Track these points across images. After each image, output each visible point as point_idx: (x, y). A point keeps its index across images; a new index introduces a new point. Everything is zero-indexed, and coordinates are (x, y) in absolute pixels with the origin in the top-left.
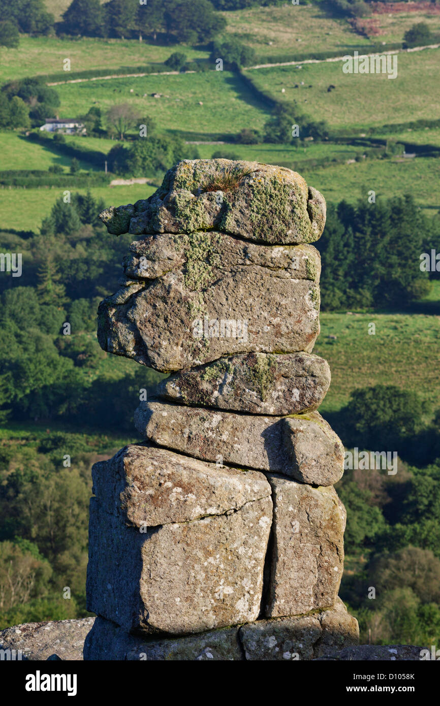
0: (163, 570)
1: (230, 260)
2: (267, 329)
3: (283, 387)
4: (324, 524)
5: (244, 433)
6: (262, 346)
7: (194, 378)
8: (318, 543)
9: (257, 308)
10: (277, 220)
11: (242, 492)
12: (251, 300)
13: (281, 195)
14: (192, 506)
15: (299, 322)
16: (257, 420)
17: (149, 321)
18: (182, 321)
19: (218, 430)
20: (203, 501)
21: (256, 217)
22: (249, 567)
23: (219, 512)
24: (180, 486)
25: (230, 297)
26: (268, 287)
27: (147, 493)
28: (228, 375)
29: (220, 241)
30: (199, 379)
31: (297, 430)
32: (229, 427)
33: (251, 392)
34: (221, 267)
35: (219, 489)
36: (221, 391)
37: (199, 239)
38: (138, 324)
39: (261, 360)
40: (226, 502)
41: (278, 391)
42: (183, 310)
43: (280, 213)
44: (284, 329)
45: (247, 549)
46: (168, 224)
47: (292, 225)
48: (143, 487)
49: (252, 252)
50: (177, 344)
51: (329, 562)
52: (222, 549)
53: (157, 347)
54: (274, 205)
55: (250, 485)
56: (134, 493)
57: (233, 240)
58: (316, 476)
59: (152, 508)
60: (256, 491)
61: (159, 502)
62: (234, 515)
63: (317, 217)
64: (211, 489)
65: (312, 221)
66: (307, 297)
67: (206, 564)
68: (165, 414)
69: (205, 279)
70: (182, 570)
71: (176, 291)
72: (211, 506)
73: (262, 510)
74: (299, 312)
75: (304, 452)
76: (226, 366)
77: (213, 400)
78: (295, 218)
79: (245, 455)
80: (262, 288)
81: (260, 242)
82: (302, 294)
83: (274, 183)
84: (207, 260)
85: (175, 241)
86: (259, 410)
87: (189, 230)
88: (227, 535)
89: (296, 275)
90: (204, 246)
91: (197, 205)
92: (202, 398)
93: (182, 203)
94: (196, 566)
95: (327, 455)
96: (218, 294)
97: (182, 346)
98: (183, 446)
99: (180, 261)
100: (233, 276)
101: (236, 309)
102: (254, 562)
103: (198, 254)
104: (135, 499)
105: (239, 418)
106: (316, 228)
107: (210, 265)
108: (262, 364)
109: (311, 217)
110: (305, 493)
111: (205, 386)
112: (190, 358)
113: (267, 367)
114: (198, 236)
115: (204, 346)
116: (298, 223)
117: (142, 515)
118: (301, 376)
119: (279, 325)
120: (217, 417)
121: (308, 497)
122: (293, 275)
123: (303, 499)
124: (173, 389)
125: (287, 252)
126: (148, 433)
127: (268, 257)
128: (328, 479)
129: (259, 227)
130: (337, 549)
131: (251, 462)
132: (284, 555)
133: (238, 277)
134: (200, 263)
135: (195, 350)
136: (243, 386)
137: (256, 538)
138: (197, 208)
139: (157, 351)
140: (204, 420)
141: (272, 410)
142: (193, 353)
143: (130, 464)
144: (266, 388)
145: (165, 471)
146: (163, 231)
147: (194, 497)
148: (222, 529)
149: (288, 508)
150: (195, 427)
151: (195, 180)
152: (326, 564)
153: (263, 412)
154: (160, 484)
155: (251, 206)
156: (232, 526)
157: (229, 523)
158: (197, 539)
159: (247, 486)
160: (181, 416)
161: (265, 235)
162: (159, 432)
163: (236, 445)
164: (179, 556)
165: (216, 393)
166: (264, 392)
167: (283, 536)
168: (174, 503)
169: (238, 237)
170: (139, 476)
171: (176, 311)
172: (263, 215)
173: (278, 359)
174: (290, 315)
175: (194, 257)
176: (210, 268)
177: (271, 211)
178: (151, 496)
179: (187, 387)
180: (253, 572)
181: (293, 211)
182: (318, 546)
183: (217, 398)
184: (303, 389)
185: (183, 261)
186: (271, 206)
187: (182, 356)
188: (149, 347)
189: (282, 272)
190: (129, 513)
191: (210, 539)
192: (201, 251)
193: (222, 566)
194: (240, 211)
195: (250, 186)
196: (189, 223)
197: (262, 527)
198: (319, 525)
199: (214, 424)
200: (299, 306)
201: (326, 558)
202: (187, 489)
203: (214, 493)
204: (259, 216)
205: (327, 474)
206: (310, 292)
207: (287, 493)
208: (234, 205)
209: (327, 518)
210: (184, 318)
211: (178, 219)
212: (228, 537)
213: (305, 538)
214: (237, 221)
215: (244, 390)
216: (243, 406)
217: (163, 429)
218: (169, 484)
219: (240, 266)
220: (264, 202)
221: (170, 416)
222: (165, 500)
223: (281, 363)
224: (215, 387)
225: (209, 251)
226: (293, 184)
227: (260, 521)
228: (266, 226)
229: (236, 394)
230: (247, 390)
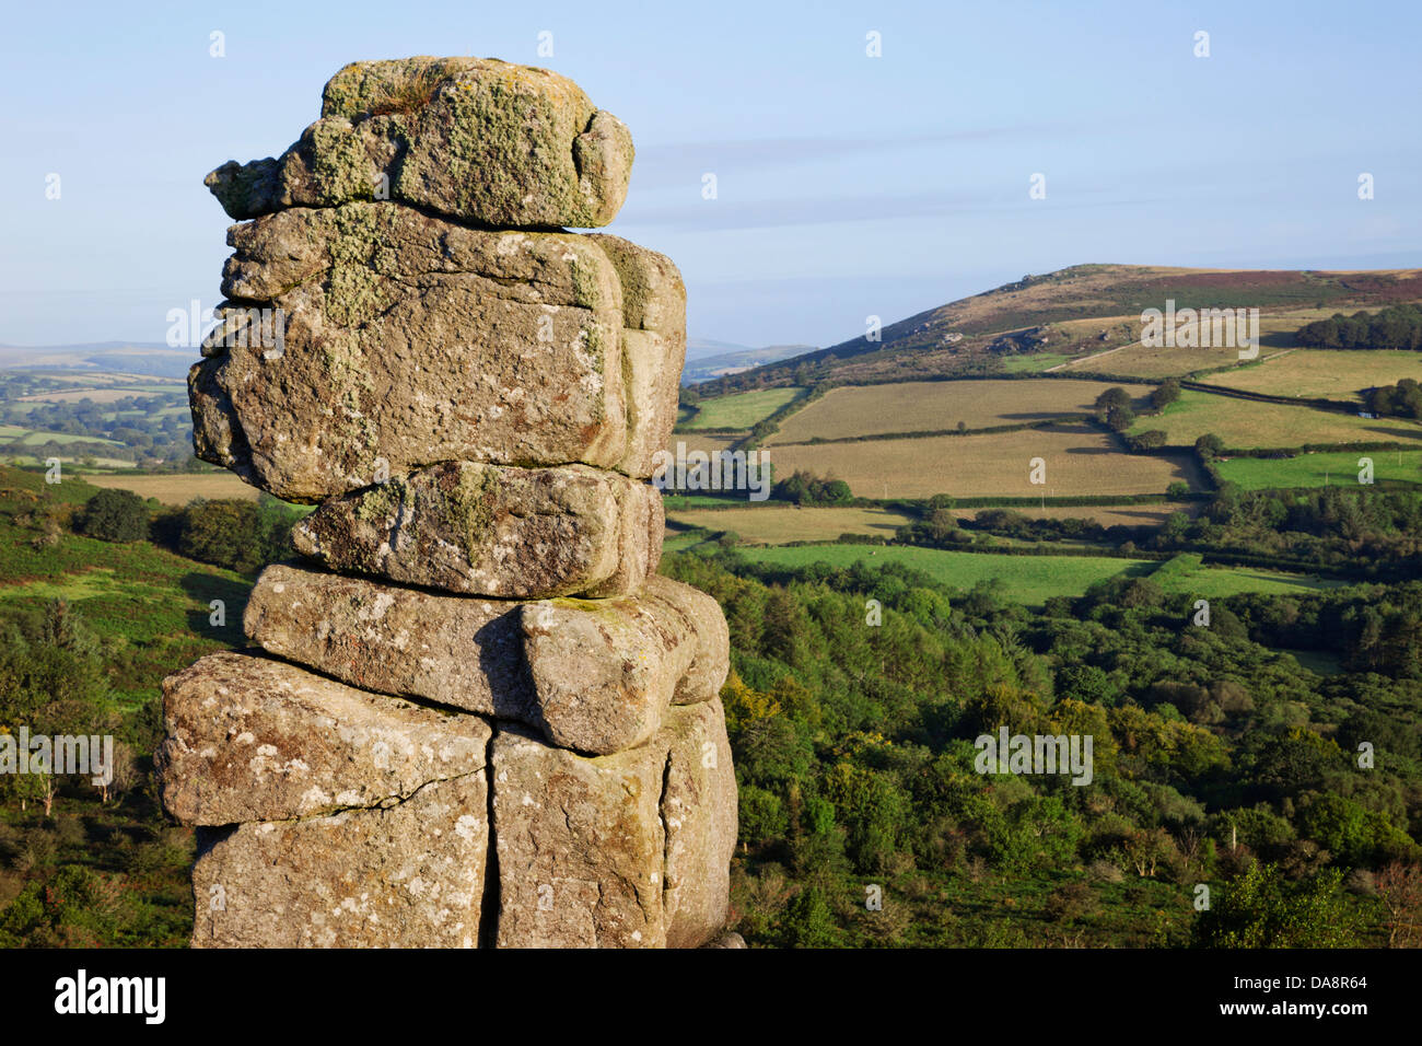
0: (238, 921)
1: (416, 261)
2: (497, 412)
3: (515, 538)
4: (603, 837)
5: (442, 635)
6: (489, 450)
7: (341, 515)
8: (594, 878)
9: (473, 366)
10: (501, 172)
11: (414, 761)
12: (460, 349)
13: (508, 116)
14: (303, 786)
15: (563, 398)
16: (467, 608)
17: (253, 391)
18: (315, 392)
19: (387, 627)
20: (328, 776)
21: (459, 167)
22: (437, 923)
23: (364, 801)
24: (273, 743)
25: (415, 342)
26: (493, 320)
27: (203, 754)
28: (405, 510)
29: (394, 220)
30: (350, 516)
31: (535, 629)
32: (409, 621)
33: (449, 547)
34: (398, 276)
35: (362, 752)
36: (393, 544)
37: (354, 216)
38: (234, 396)
39: (470, 478)
40: (379, 781)
41: (505, 545)
42: (316, 366)
43: (505, 157)
44: (532, 414)
45: (429, 883)
46: (299, 187)
47: (532, 183)
48: (196, 741)
49: (456, 244)
50: (307, 441)
51: (620, 921)
52: (374, 882)
53: (268, 446)
54: (494, 140)
55: (433, 745)
56: (175, 753)
57: (421, 218)
58: (580, 732)
59: (213, 786)
60: (445, 759)
61: (229, 775)
62: (398, 810)
63: (591, 168)
64: (346, 753)
65: (580, 177)
66: (577, 345)
67: (337, 912)
68: (279, 588)
69: (365, 303)
70: (284, 923)
71: (303, 326)
72: (345, 787)
73: (462, 802)
74: (561, 377)
75: (553, 677)
76: (399, 490)
77: (379, 562)
78: (538, 168)
79: (444, 681)
80: (481, 324)
81: (473, 222)
82: (566, 338)
83: (496, 92)
84: (371, 262)
85: (308, 222)
86: (465, 585)
87: (336, 198)
88: (384, 851)
89: (553, 296)
90: (364, 230)
91: (350, 145)
92: (358, 557)
93: (324, 141)
94: (314, 915)
95: (605, 686)
96: (391, 334)
97: (320, 446)
98: (319, 658)
99: (317, 264)
100: (422, 296)
101: (430, 368)
102: (447, 912)
103: (352, 248)
104: (179, 766)
105: (430, 600)
106: (588, 192)
107: (377, 272)
108: (469, 488)
109: (579, 169)
110: (558, 769)
111: (365, 532)
112: (340, 472)
113: (479, 493)
114: (351, 211)
115: (366, 446)
116: (545, 179)
117: (192, 800)
118: (547, 513)
119: (520, 406)
120: (384, 599)
121: (564, 776)
122: (547, 295)
123: (555, 780)
124: (305, 538)
125: (530, 244)
126: (247, 628)
127: (490, 255)
128: (606, 739)
129: (467, 187)
130: (636, 893)
131: (457, 695)
132: (518, 900)
133: (432, 296)
134: (358, 267)
135: (347, 455)
136: (432, 533)
137: (449, 860)
138: (349, 151)
139: (269, 454)
140: (359, 603)
141: (492, 586)
142: (344, 461)
143: (173, 690)
144: (477, 538)
145: (238, 708)
146: (287, 201)
147: (305, 767)
148: (371, 839)
149: (520, 798)
150: (341, 619)
151: (361, 96)
152: (614, 924)
153: (473, 591)
154: (229, 737)
155: (449, 142)
156: (393, 833)
157: (387, 826)
158: (316, 857)
159: (426, 749)
160: (313, 595)
161: (479, 205)
162: (267, 625)
163: (425, 660)
164: (276, 892)
165: (385, 548)
166: (475, 547)
167: (513, 858)
168: (261, 779)
169: (429, 211)
170: (187, 718)
171: (302, 368)
172: (474, 161)
173: (504, 477)
174: (543, 383)
175: (345, 254)
176: (376, 278)
177: (489, 153)
178: (209, 759)
179: (330, 534)
180: (444, 933)
181: (532, 154)
182: (594, 885)
183: (385, 558)
184: (554, 542)
185: (325, 264)
186: (488, 142)
187: (322, 467)
188: (254, 447)
189: (522, 289)
190: (167, 796)
191: (347, 859)
192: (357, 242)
193: (374, 918)
194: (430, 154)
195: (450, 100)
196: (333, 182)
197: (462, 839)
198: (591, 838)
199: (378, 614)
200: (560, 364)
201: (613, 911)
202: (289, 749)
203: (350, 759)
204: (467, 164)
205: (603, 727)
206: (583, 333)
207: (518, 766)
208: (417, 142)
209: (610, 825)
210: (319, 384)
211: (317, 175)
212: (385, 856)
213: (563, 866)
214: (425, 176)
215: (435, 542)
216: (436, 576)
217: (276, 621)
218: (248, 737)
219: (436, 275)
220: (475, 132)
221: (290, 592)
222: (242, 770)
223: (510, 484)
224: (382, 533)
225: (375, 242)
226: (535, 94)
227: (457, 825)
228: (480, 186)
229: (422, 551)
230: (441, 542)
